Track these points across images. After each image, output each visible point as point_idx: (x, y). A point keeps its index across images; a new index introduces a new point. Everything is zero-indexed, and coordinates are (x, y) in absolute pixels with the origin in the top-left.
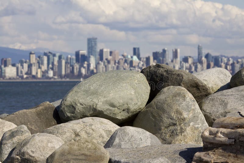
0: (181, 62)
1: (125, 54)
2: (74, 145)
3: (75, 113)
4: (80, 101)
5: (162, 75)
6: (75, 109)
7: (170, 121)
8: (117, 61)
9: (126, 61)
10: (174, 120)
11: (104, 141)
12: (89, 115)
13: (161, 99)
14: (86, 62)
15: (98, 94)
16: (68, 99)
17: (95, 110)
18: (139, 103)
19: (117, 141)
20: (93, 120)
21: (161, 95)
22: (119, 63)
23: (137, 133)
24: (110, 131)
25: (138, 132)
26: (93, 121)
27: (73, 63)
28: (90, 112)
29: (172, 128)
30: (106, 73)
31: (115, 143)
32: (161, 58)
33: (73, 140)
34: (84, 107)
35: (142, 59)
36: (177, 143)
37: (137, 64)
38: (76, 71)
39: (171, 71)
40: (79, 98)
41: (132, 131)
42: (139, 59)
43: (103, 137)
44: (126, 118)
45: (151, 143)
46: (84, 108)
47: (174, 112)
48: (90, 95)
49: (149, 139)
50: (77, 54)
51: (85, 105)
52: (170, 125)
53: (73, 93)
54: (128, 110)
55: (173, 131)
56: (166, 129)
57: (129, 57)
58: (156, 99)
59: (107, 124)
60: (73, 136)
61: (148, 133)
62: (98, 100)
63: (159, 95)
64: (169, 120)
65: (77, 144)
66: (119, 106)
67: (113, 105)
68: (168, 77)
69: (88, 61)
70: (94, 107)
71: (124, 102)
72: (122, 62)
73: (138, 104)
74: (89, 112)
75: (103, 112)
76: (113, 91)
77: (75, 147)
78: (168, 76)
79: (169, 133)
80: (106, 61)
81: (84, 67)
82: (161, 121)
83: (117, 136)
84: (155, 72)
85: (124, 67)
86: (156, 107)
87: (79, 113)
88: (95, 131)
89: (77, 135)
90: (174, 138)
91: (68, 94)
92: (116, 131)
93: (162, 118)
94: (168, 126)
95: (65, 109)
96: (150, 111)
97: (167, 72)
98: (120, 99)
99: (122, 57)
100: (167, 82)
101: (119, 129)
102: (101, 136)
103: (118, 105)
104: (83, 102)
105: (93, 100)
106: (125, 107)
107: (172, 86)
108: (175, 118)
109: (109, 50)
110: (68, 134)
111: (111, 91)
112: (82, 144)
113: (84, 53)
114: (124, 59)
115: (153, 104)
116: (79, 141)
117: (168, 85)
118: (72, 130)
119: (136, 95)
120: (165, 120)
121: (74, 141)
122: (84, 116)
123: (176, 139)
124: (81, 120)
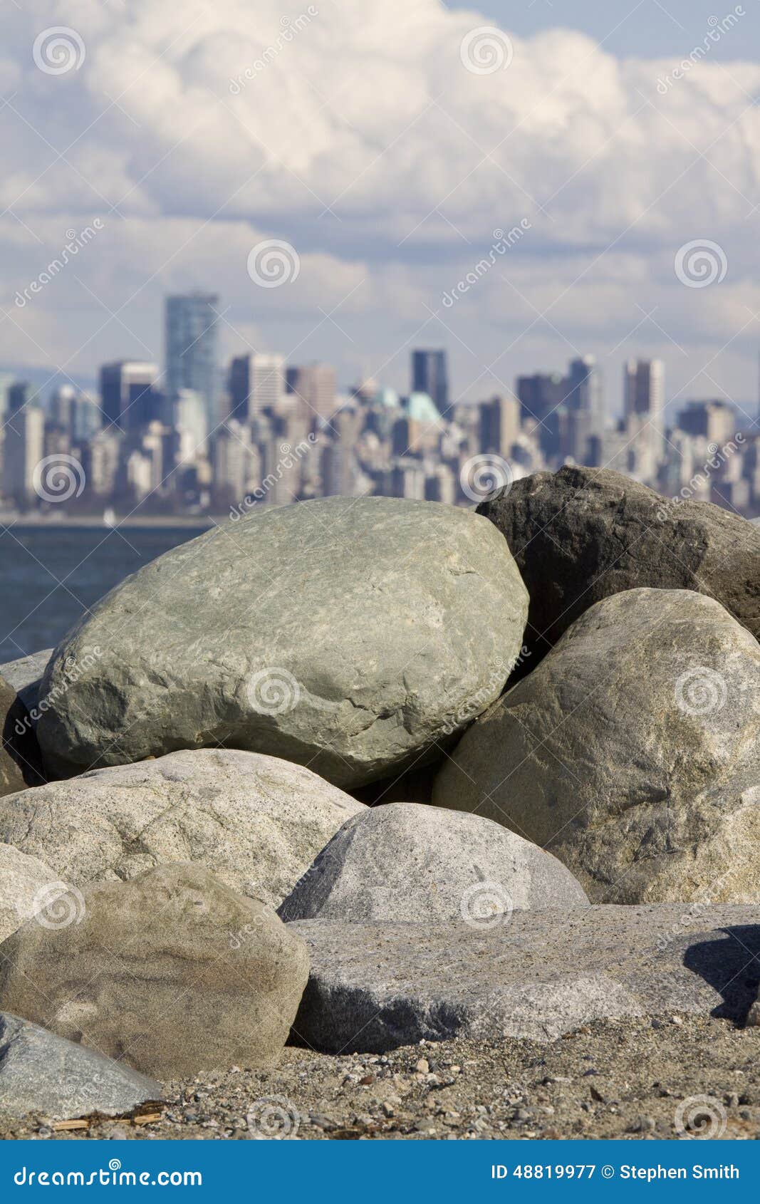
0: (668, 433)
1: (369, 385)
2: (118, 900)
3: (121, 725)
4: (153, 659)
5: (593, 528)
6: (123, 703)
7: (633, 777)
8: (324, 423)
9: (371, 423)
10: (656, 770)
11: (279, 881)
12: (195, 735)
13: (585, 660)
14: (156, 427)
15: (251, 624)
16: (86, 649)
17: (230, 709)
18: (469, 679)
19: (349, 880)
20: (220, 764)
21: (589, 639)
22: (333, 431)
23: (457, 840)
24: (313, 828)
25: (464, 836)
26: (219, 769)
27: (85, 425)
28: (205, 722)
29: (644, 814)
30: (295, 515)
31: (336, 895)
32: (562, 411)
33: (109, 872)
34: (173, 696)
35: (459, 414)
36: (671, 895)
37: (431, 441)
38: (101, 475)
39: (641, 509)
40: (146, 648)
41: (431, 832)
42: (445, 409)
43: (273, 860)
44: (399, 756)
45: (530, 898)
46: (171, 699)
47: (658, 727)
48: (206, 630)
49: (523, 876)
50: (110, 380)
51: (179, 683)
52: (633, 801)
53: (113, 620)
54: (408, 713)
55: (650, 832)
56: (611, 822)
57: (391, 399)
58: (560, 656)
59: (294, 790)
60: (114, 850)
61: (516, 843)
62: (249, 659)
63: (578, 633)
64: (632, 771)
65: (135, 895)
66: (359, 692)
67: (325, 687)
68: (624, 540)
69: (169, 420)
70: (228, 694)
71: (387, 671)
72: (350, 427)
73: (463, 682)
74: (199, 719)
75: (276, 723)
76: (329, 610)
77: (126, 913)
78: (625, 536)
79: (627, 844)
80: (263, 422)
81: (147, 454)
82: (589, 775)
83: (351, 853)
84: (555, 510)
85: (364, 455)
86: (562, 699)
87: (143, 725)
88: (231, 826)
89: (134, 845)
90: (656, 871)
91: (84, 623)
92: (344, 828)
93: (592, 760)
94: (626, 807)
95: (72, 702)
96: (527, 721)
97: (621, 512)
98: (367, 655)
99: (351, 402)
100: (617, 566)
101: (361, 818)
102: (263, 854)
103: (356, 687)
104: (169, 667)
105: (221, 660)
106: (394, 696)
107: (646, 590)
108: (659, 763)
109: (279, 363)
110: (85, 841)
111: (315, 613)
112: (161, 897)
113: (148, 376)
114: (361, 412)
115: (545, 684)
116: (147, 881)
117: (627, 585)
118: (109, 819)
119: (453, 631)
120: (607, 769)
121: (115, 877)
122: (173, 744)
123: (664, 875)
124: (154, 764)
